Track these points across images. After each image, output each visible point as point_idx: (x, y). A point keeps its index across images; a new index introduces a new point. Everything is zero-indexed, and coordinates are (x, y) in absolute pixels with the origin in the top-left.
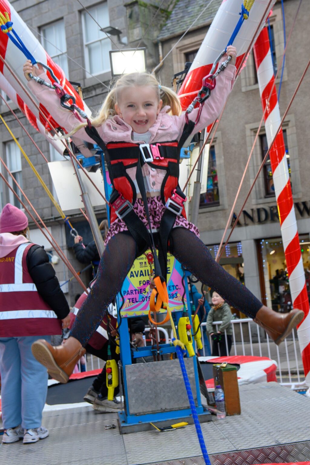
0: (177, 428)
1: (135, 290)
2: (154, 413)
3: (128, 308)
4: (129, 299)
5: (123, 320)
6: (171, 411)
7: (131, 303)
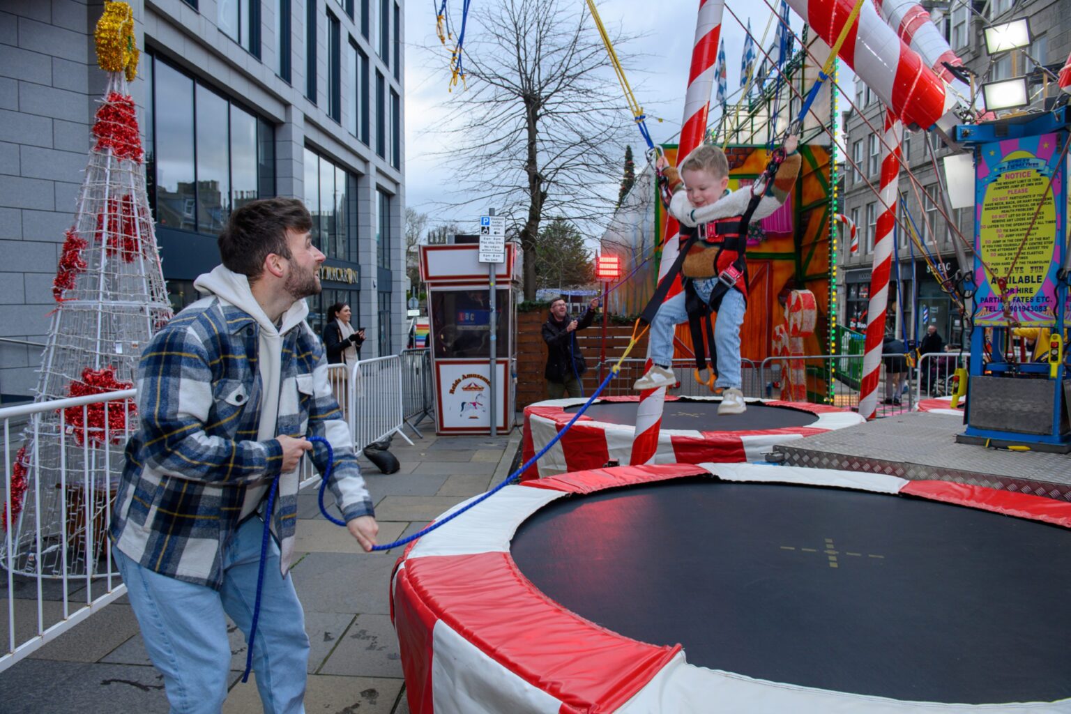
0: (1014, 450)
1: (995, 298)
2: (997, 430)
3: (983, 316)
4: (987, 307)
5: (975, 329)
6: (1018, 432)
7: (988, 312)
